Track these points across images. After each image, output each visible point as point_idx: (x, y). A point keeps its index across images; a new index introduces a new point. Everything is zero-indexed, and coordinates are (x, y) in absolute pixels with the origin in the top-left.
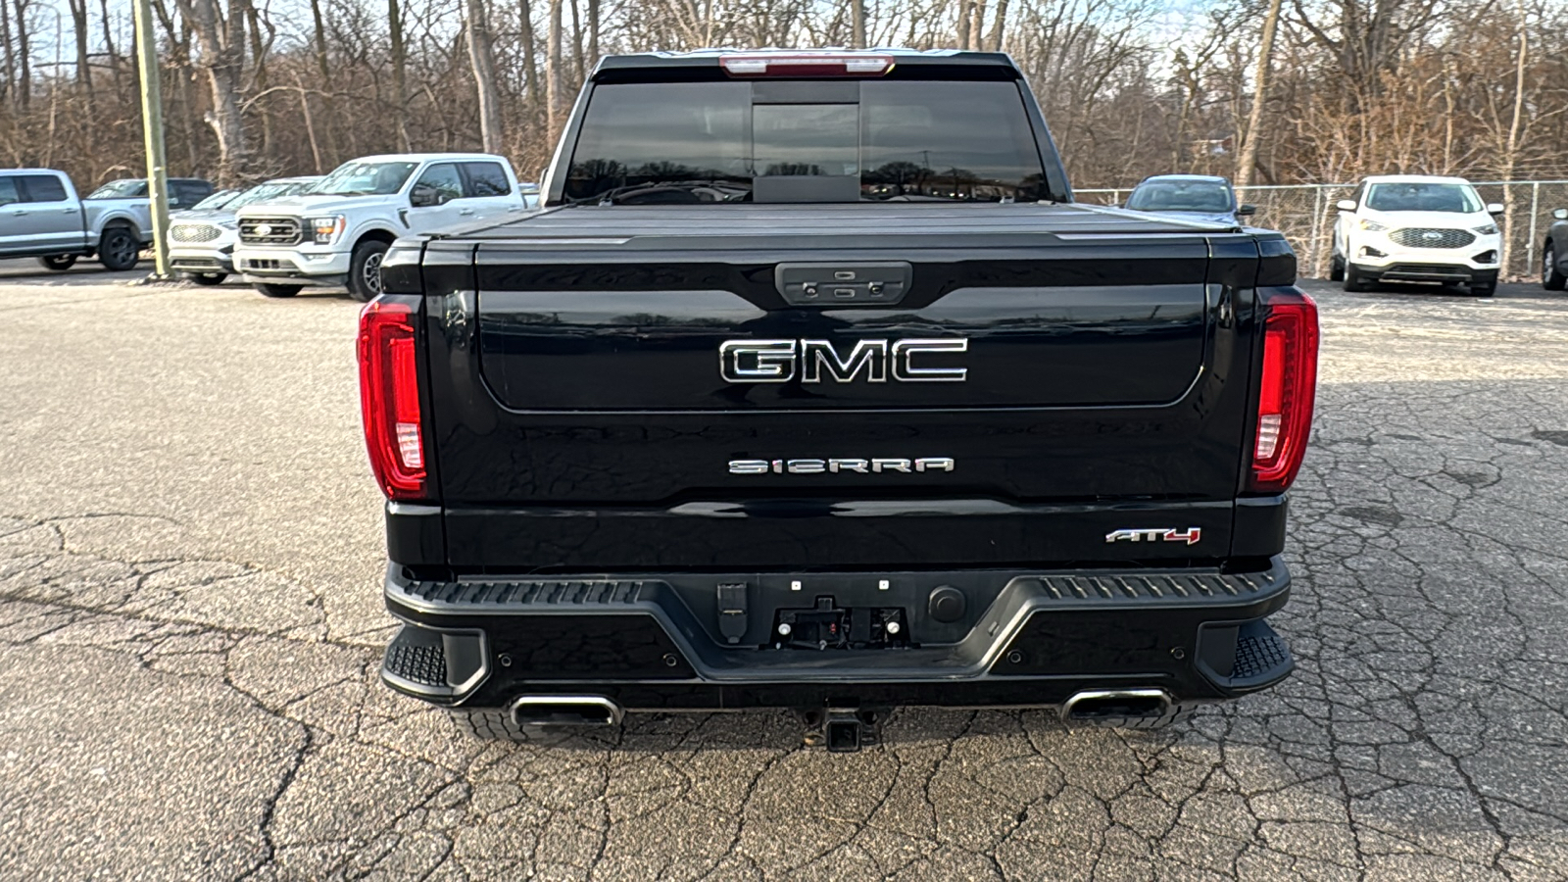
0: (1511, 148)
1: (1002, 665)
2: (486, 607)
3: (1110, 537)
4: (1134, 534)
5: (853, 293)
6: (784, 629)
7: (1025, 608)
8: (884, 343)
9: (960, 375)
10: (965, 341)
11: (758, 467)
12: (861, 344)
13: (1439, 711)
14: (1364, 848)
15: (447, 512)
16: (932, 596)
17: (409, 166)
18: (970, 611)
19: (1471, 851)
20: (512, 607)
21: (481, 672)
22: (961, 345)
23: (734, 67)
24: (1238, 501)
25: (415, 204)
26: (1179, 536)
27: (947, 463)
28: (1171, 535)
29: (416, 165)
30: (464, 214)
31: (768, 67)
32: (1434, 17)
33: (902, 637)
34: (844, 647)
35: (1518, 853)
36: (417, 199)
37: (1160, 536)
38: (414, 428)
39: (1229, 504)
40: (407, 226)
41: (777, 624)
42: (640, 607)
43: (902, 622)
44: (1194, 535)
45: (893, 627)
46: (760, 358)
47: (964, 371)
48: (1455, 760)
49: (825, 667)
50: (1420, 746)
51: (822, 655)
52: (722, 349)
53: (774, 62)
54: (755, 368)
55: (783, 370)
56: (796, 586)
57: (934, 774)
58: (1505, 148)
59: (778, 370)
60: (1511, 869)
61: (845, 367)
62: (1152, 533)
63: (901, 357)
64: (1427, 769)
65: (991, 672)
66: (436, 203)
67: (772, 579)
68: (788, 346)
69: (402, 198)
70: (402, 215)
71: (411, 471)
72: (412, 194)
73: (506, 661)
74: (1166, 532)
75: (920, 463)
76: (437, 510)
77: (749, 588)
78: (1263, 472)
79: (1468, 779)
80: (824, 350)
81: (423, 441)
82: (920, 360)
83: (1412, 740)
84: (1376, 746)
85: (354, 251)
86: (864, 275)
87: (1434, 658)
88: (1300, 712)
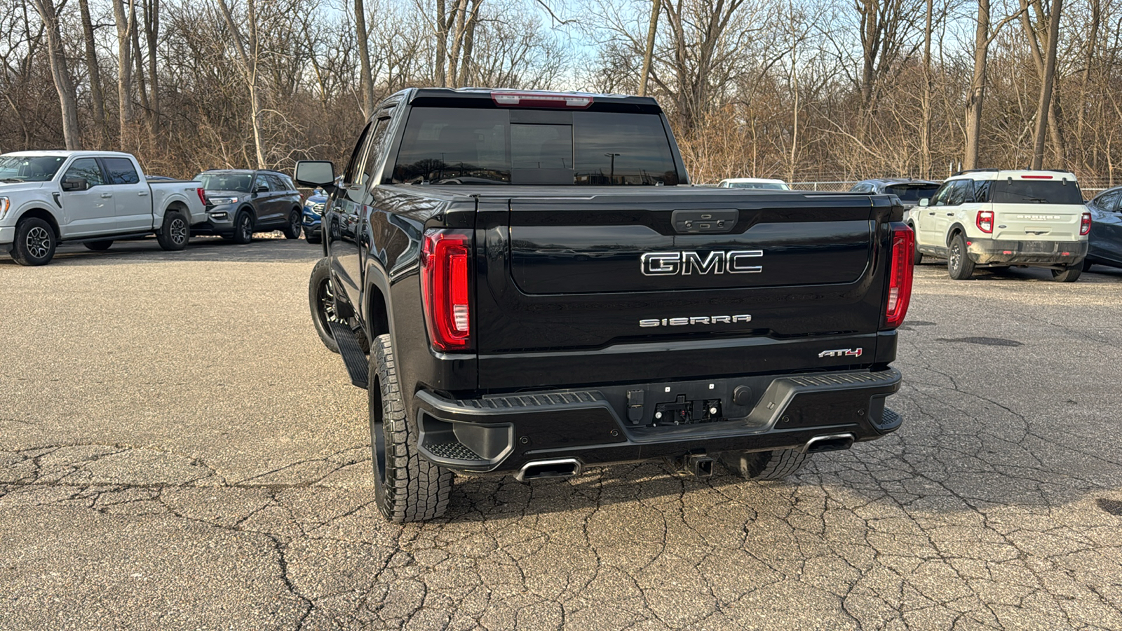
0: (793, 162)
1: (779, 424)
2: (512, 409)
3: (821, 355)
4: (832, 353)
5: (709, 226)
6: (659, 415)
7: (791, 392)
8: (723, 252)
9: (759, 269)
10: (762, 251)
11: (655, 323)
12: (712, 253)
13: (919, 462)
14: (923, 527)
15: (481, 357)
16: (735, 392)
17: (58, 159)
18: (753, 399)
19: (972, 522)
20: (526, 408)
21: (509, 448)
22: (760, 253)
23: (500, 100)
24: (879, 333)
25: (66, 189)
26: (852, 353)
27: (748, 318)
28: (848, 353)
29: (65, 158)
30: (105, 197)
31: (520, 101)
32: (731, 78)
33: (719, 414)
34: (688, 423)
35: (993, 520)
36: (66, 185)
37: (844, 353)
38: (465, 308)
39: (874, 335)
40: (61, 207)
41: (656, 412)
42: (601, 404)
43: (719, 408)
44: (859, 353)
45: (713, 411)
46: (661, 262)
47: (761, 267)
48: (940, 483)
49: (691, 432)
50: (919, 479)
51: (677, 428)
52: (643, 258)
53: (523, 98)
54: (659, 267)
55: (674, 268)
56: (668, 389)
57: (683, 515)
58: (789, 163)
59: (671, 269)
60: (994, 527)
61: (704, 266)
62: (840, 352)
63: (732, 259)
64: (930, 489)
65: (775, 428)
66: (85, 189)
67: (655, 386)
68: (677, 255)
69: (54, 185)
70: (56, 197)
71: (462, 333)
72: (63, 181)
73: (525, 441)
74: (846, 351)
75: (735, 318)
76: (473, 356)
77: (645, 392)
78: (890, 317)
79: (952, 491)
80: (694, 256)
81: (470, 317)
82: (741, 262)
83: (914, 477)
84: (900, 481)
85: (17, 226)
86: (716, 216)
87: (901, 438)
88: (851, 469)
